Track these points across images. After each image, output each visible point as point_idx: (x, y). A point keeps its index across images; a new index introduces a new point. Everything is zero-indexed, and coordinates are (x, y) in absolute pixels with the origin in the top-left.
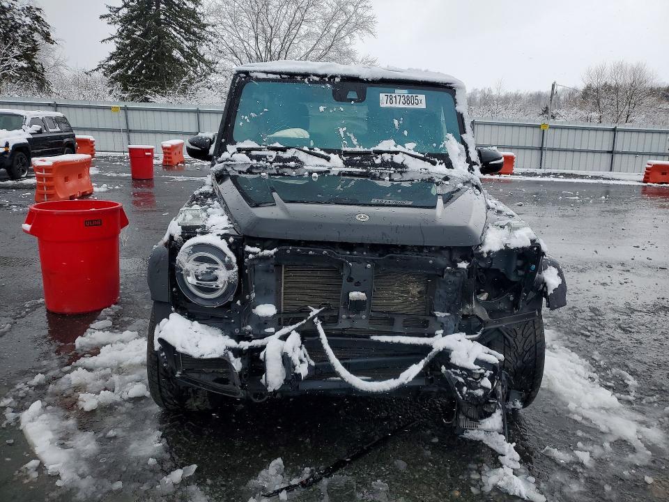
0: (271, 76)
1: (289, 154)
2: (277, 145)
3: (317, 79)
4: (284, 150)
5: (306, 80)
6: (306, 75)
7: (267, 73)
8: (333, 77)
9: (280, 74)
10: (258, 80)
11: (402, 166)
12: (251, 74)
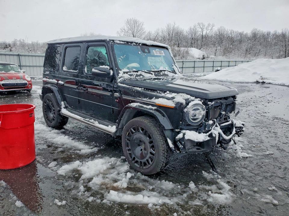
0: (121, 42)
1: (139, 73)
2: (134, 70)
3: (135, 44)
4: (137, 72)
5: (132, 44)
6: (132, 43)
7: (120, 41)
8: (140, 44)
9: (124, 42)
10: (117, 44)
11: (167, 75)
12: (115, 41)
